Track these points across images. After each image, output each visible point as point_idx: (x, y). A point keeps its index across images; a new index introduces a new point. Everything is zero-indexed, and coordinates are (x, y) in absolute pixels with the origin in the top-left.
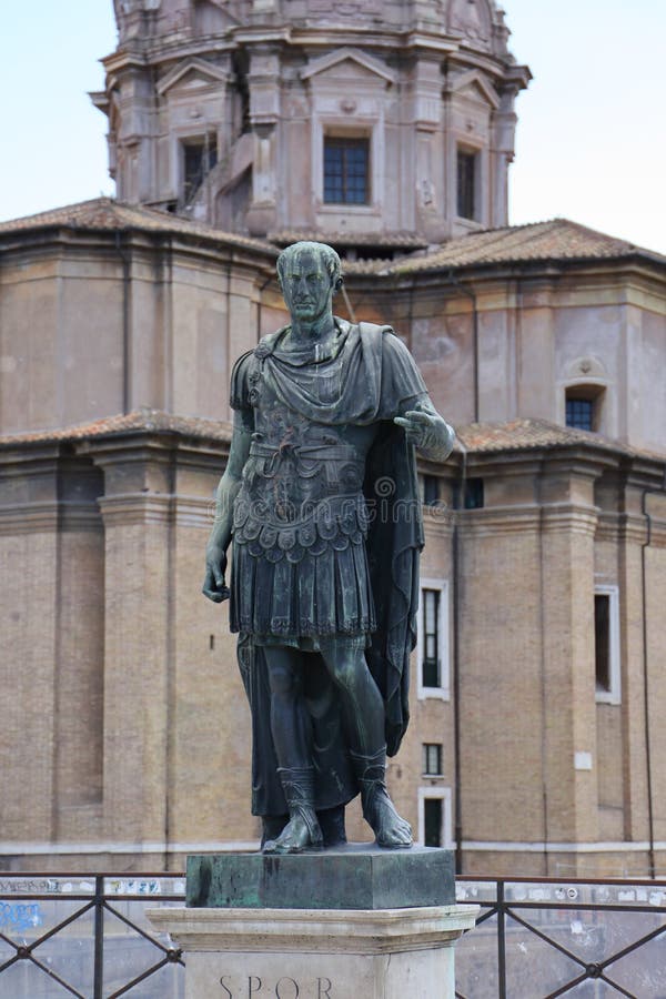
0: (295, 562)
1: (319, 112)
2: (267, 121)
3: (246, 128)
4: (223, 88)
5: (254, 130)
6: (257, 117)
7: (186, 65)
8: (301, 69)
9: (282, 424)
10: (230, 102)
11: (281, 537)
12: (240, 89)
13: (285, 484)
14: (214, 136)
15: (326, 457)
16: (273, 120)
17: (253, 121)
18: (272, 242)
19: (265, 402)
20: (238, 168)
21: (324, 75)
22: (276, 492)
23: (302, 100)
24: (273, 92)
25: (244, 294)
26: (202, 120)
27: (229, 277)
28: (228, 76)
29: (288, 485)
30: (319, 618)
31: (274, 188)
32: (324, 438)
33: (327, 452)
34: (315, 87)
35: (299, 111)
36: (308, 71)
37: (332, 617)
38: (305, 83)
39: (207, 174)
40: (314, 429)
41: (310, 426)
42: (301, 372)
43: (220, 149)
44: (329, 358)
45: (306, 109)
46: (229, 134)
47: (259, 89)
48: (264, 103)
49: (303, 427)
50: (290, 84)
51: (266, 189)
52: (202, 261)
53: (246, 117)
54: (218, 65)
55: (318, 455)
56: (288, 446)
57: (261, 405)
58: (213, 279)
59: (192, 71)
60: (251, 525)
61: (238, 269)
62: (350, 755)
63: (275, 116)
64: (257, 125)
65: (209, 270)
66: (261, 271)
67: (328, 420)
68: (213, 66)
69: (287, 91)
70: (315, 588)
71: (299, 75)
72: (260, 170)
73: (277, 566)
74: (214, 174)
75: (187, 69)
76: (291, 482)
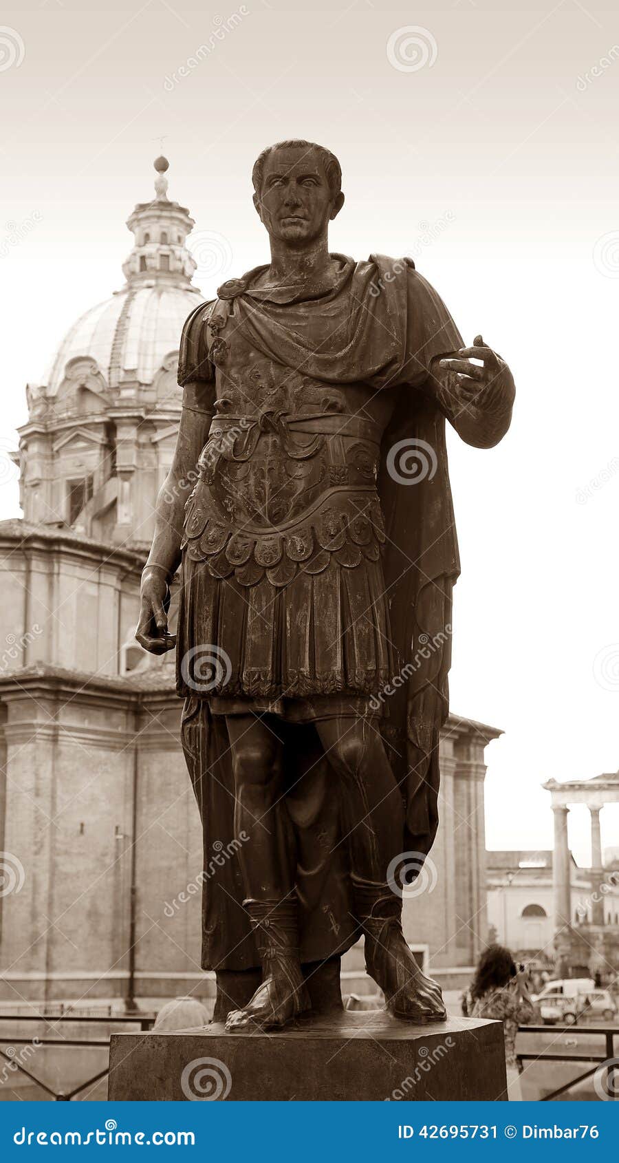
0: (279, 584)
1: (164, 464)
2: (128, 469)
3: (114, 474)
4: (99, 447)
5: (119, 475)
6: (122, 466)
7: (74, 432)
8: (152, 436)
9: (262, 382)
10: (102, 456)
11: (258, 548)
12: (110, 447)
13: (265, 469)
14: (91, 479)
15: (329, 430)
16: (132, 469)
17: (118, 469)
18: (129, 550)
19: (235, 355)
20: (108, 500)
21: (168, 440)
22: (252, 482)
23: (153, 456)
24: (133, 450)
25: (109, 583)
26: (83, 469)
27: (100, 572)
28: (103, 440)
29: (270, 470)
30: (318, 669)
31: (132, 514)
32: (326, 401)
33: (330, 422)
34: (161, 448)
35: (150, 464)
36: (157, 437)
37: (338, 666)
38: (155, 444)
39: (86, 504)
40: (311, 389)
41: (305, 383)
42: (290, 310)
43: (95, 486)
44: (330, 292)
45: (155, 462)
46: (102, 478)
47: (124, 448)
48: (126, 457)
49: (293, 384)
50: (144, 446)
51: (126, 515)
52: (81, 560)
53: (114, 467)
54: (95, 432)
55: (317, 426)
56: (270, 413)
57: (230, 359)
58: (89, 573)
59: (78, 435)
60: (212, 533)
61: (106, 566)
62: (351, 880)
63: (134, 466)
64: (121, 472)
65: (87, 567)
66: (122, 568)
67: (333, 375)
68: (91, 432)
69: (141, 449)
70: (312, 626)
71: (150, 439)
72: (122, 502)
73: (253, 591)
74: (91, 504)
75: (74, 434)
76: (275, 465)
